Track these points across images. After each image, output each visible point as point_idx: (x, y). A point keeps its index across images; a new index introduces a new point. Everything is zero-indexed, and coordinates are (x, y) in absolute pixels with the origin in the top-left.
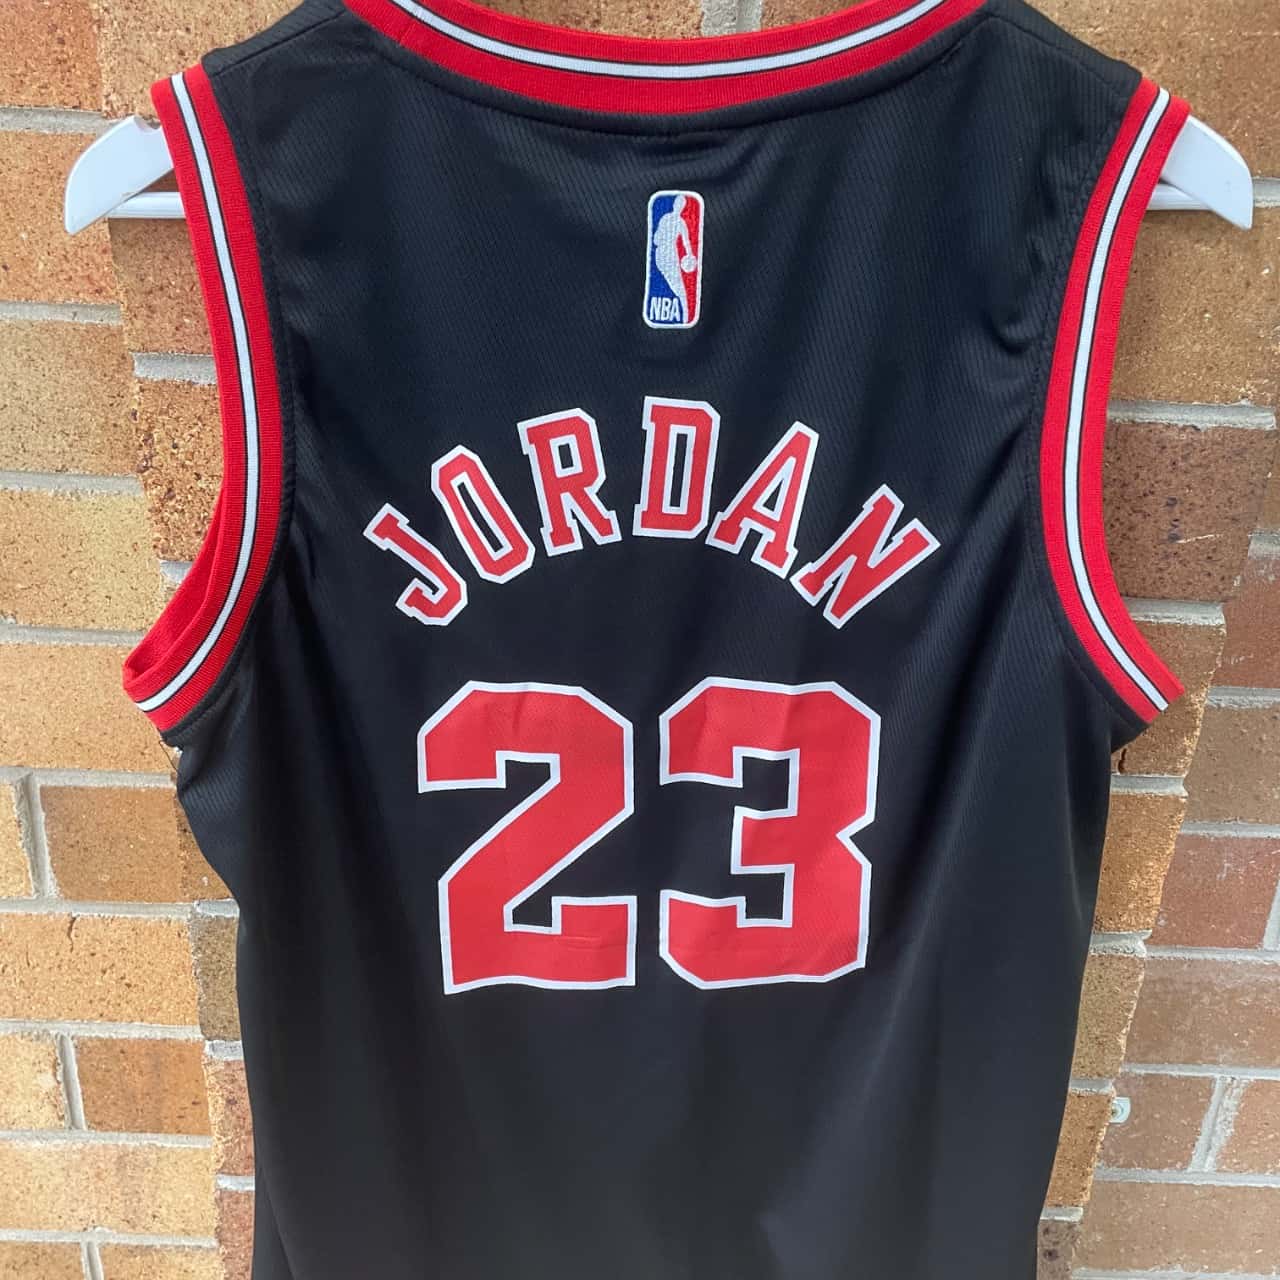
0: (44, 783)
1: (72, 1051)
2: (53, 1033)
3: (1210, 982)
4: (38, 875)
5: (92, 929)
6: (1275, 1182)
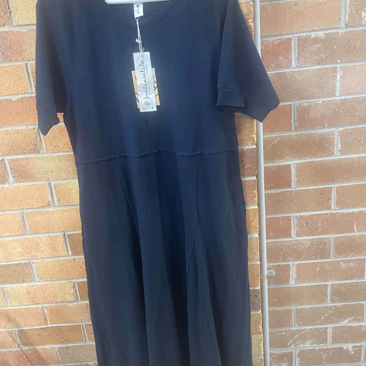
0: (68, 233)
1: (76, 284)
2: (72, 281)
3: (284, 245)
4: (68, 251)
5: (78, 260)
6: (308, 285)
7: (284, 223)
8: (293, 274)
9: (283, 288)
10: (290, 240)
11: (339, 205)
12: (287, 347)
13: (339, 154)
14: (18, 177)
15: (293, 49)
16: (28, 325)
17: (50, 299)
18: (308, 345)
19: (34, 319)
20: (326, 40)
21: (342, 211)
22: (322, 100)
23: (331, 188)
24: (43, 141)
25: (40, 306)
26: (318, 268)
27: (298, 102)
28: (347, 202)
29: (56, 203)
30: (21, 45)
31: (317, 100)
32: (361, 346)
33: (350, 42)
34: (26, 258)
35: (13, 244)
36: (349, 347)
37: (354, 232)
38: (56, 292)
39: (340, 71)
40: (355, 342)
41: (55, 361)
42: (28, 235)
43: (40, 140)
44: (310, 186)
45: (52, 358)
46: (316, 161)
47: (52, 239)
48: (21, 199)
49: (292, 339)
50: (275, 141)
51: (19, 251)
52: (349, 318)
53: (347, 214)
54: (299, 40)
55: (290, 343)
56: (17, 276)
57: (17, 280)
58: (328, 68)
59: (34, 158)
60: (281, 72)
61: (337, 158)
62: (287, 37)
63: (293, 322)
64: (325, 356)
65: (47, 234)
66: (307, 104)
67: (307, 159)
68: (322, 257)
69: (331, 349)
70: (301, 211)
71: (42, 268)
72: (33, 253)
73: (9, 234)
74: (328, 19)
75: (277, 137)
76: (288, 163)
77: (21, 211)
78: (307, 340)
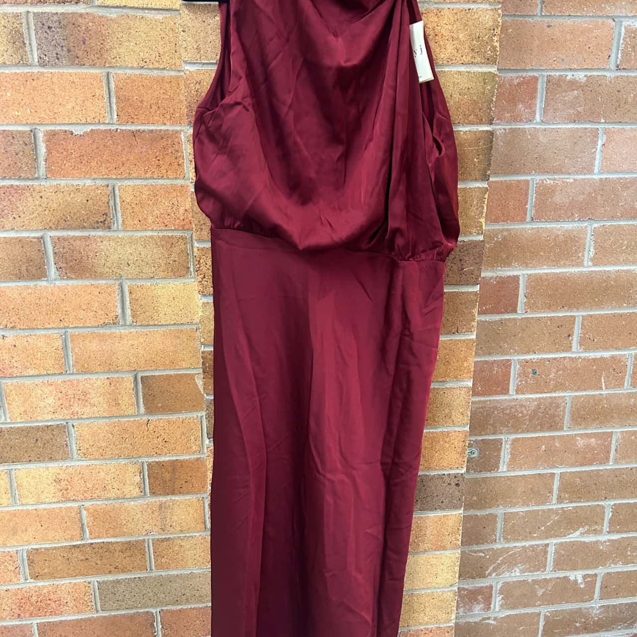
0: (142, 375)
1: (146, 467)
2: (140, 461)
3: (496, 407)
4: (138, 407)
5: (155, 423)
6: (526, 473)
7: (500, 370)
8: (505, 455)
9: (488, 478)
10: (506, 400)
11: (583, 345)
12: (485, 577)
13: (590, 264)
14: (66, 270)
15: (539, 95)
16: (48, 540)
17: (95, 493)
18: (518, 574)
19: (61, 529)
20: (587, 86)
21: (587, 355)
22: (573, 177)
23: (574, 317)
24: (119, 208)
25: (75, 505)
26: (544, 447)
27: (538, 178)
28: (595, 340)
29: (129, 319)
30: (104, 40)
31: (566, 177)
32: (596, 575)
33: (620, 93)
34: (61, 417)
35: (42, 391)
36: (577, 576)
37: (601, 388)
38: (109, 479)
39: (603, 136)
40: (588, 568)
41: (89, 608)
42: (70, 374)
43: (115, 206)
44: (544, 312)
45: (85, 602)
46: (556, 274)
47: (112, 385)
48: (66, 309)
49: (494, 563)
50: (500, 237)
51: (50, 403)
52: (581, 529)
53: (594, 360)
54: (548, 81)
55: (489, 570)
56: (41, 449)
57: (38, 456)
58: (586, 128)
59: (100, 237)
60: (519, 128)
61: (587, 269)
62: (531, 74)
63: (498, 536)
64: (540, 593)
65: (105, 374)
66: (552, 182)
67: (544, 269)
68: (551, 428)
69: (550, 579)
70: (528, 352)
71: (87, 436)
72: (76, 408)
73: (37, 372)
74: (594, 53)
75: (503, 230)
76: (515, 273)
77: (64, 331)
78: (516, 565)
